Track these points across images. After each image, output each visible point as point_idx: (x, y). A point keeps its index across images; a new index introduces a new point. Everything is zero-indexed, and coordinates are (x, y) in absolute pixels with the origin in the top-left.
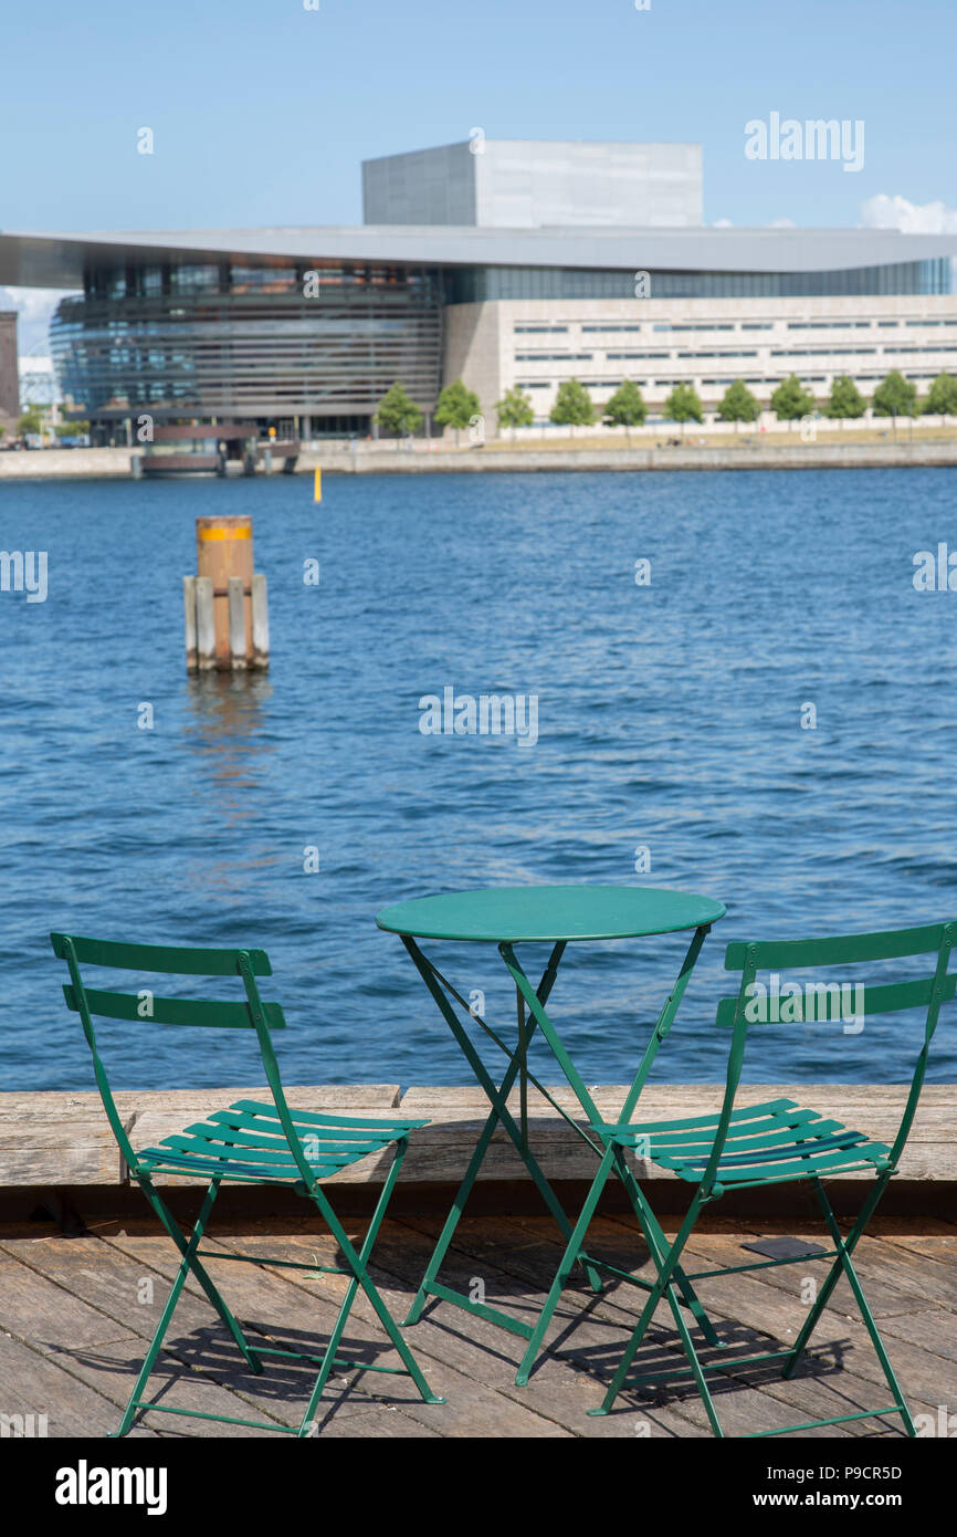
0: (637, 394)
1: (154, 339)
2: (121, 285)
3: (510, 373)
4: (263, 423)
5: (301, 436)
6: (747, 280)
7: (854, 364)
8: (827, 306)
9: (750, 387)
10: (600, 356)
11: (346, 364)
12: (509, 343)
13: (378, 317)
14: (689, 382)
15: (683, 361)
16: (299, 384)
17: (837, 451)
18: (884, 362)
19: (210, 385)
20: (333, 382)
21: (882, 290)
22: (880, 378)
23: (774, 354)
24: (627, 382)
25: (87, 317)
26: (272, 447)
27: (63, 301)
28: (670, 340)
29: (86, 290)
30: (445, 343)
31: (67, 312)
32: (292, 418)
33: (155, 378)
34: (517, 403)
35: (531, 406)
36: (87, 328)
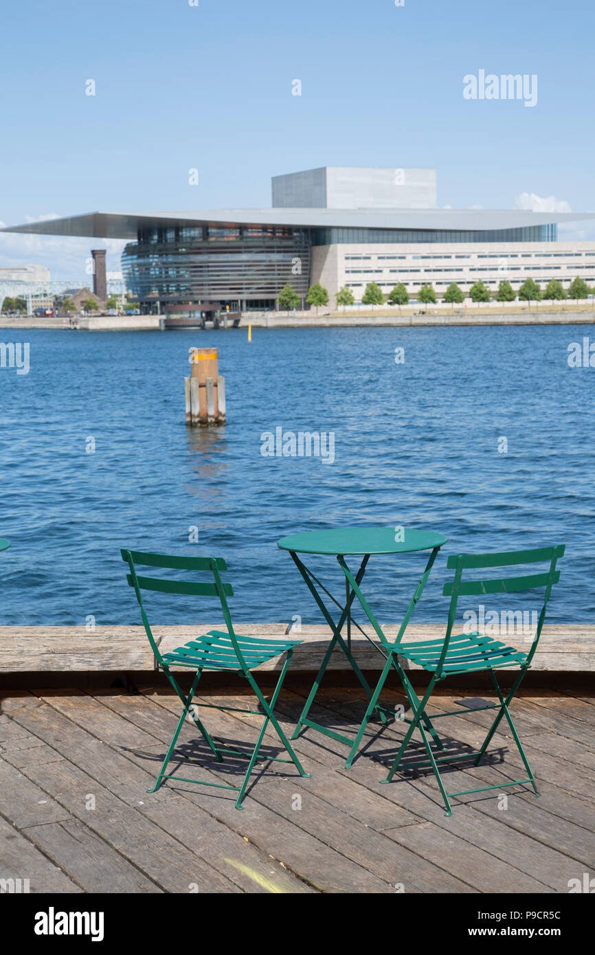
0: (404, 289)
1: (171, 263)
2: (156, 237)
3: (343, 279)
4: (223, 303)
5: (242, 309)
7: (511, 275)
8: (496, 247)
9: (459, 286)
10: (386, 271)
11: (263, 275)
12: (342, 264)
13: (279, 252)
14: (430, 284)
15: (427, 273)
16: (242, 284)
17: (502, 316)
18: (523, 275)
19: (198, 285)
20: (258, 284)
21: (523, 239)
22: (523, 281)
23: (471, 270)
24: (399, 283)
25: (139, 252)
26: (228, 315)
27: (128, 244)
28: (421, 263)
29: (139, 239)
30: (311, 265)
31: (129, 250)
32: (237, 301)
33: (172, 282)
34: (346, 294)
35: (353, 294)
36: (139, 257)
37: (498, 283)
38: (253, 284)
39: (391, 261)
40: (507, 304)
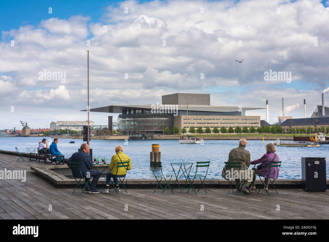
0: (201, 129)
1: (132, 120)
2: (128, 113)
3: (183, 125)
4: (148, 132)
5: (153, 134)
6: (218, 113)
7: (232, 125)
8: (228, 117)
9: (217, 128)
10: (196, 123)
11: (159, 124)
12: (183, 121)
13: (164, 117)
14: (209, 127)
15: (207, 124)
16: (153, 127)
17: (230, 137)
18: (236, 125)
19: (140, 127)
20: (157, 126)
21: (236, 115)
22: (236, 127)
23: (221, 123)
24: (200, 127)
25: (123, 117)
26: (149, 136)
27: (119, 115)
28: (206, 121)
29: (123, 113)
30: (174, 121)
31: (120, 116)
32: (152, 132)
33: (132, 126)
34: (184, 130)
35: (186, 130)
36: (123, 119)
37: (229, 127)
38: (156, 127)
39: (197, 120)
40: (231, 134)
